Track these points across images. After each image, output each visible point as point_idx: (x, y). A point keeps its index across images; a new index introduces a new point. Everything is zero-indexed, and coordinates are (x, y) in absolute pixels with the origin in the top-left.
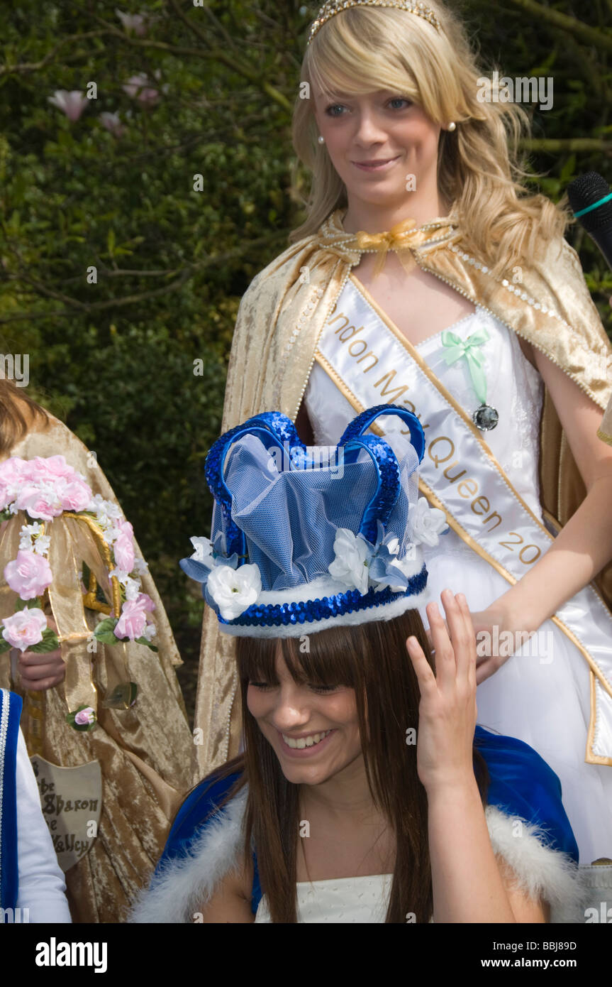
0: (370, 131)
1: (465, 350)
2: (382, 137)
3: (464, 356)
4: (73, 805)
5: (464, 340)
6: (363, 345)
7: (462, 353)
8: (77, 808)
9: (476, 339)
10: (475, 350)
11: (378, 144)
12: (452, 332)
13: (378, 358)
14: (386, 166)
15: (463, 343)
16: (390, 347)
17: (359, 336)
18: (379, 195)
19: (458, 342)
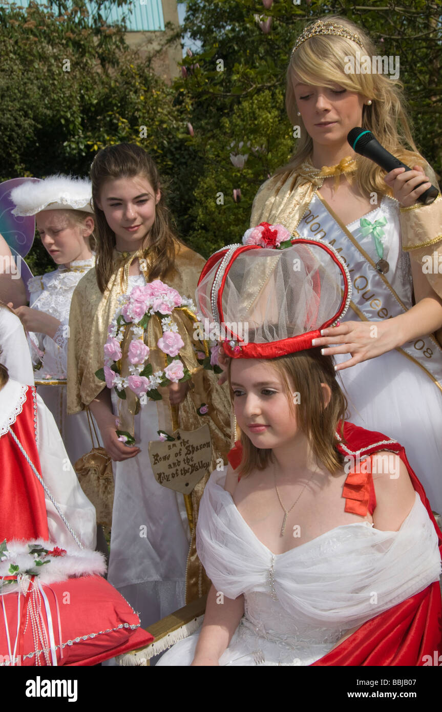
0: (323, 102)
1: (373, 229)
2: (329, 107)
3: (372, 232)
4: (199, 448)
5: (373, 222)
6: (318, 225)
7: (372, 230)
8: (201, 448)
9: (379, 223)
10: (378, 229)
11: (327, 111)
12: (367, 219)
13: (326, 232)
14: (330, 125)
15: (372, 225)
16: (333, 226)
17: (316, 221)
18: (328, 140)
19: (369, 224)
